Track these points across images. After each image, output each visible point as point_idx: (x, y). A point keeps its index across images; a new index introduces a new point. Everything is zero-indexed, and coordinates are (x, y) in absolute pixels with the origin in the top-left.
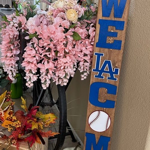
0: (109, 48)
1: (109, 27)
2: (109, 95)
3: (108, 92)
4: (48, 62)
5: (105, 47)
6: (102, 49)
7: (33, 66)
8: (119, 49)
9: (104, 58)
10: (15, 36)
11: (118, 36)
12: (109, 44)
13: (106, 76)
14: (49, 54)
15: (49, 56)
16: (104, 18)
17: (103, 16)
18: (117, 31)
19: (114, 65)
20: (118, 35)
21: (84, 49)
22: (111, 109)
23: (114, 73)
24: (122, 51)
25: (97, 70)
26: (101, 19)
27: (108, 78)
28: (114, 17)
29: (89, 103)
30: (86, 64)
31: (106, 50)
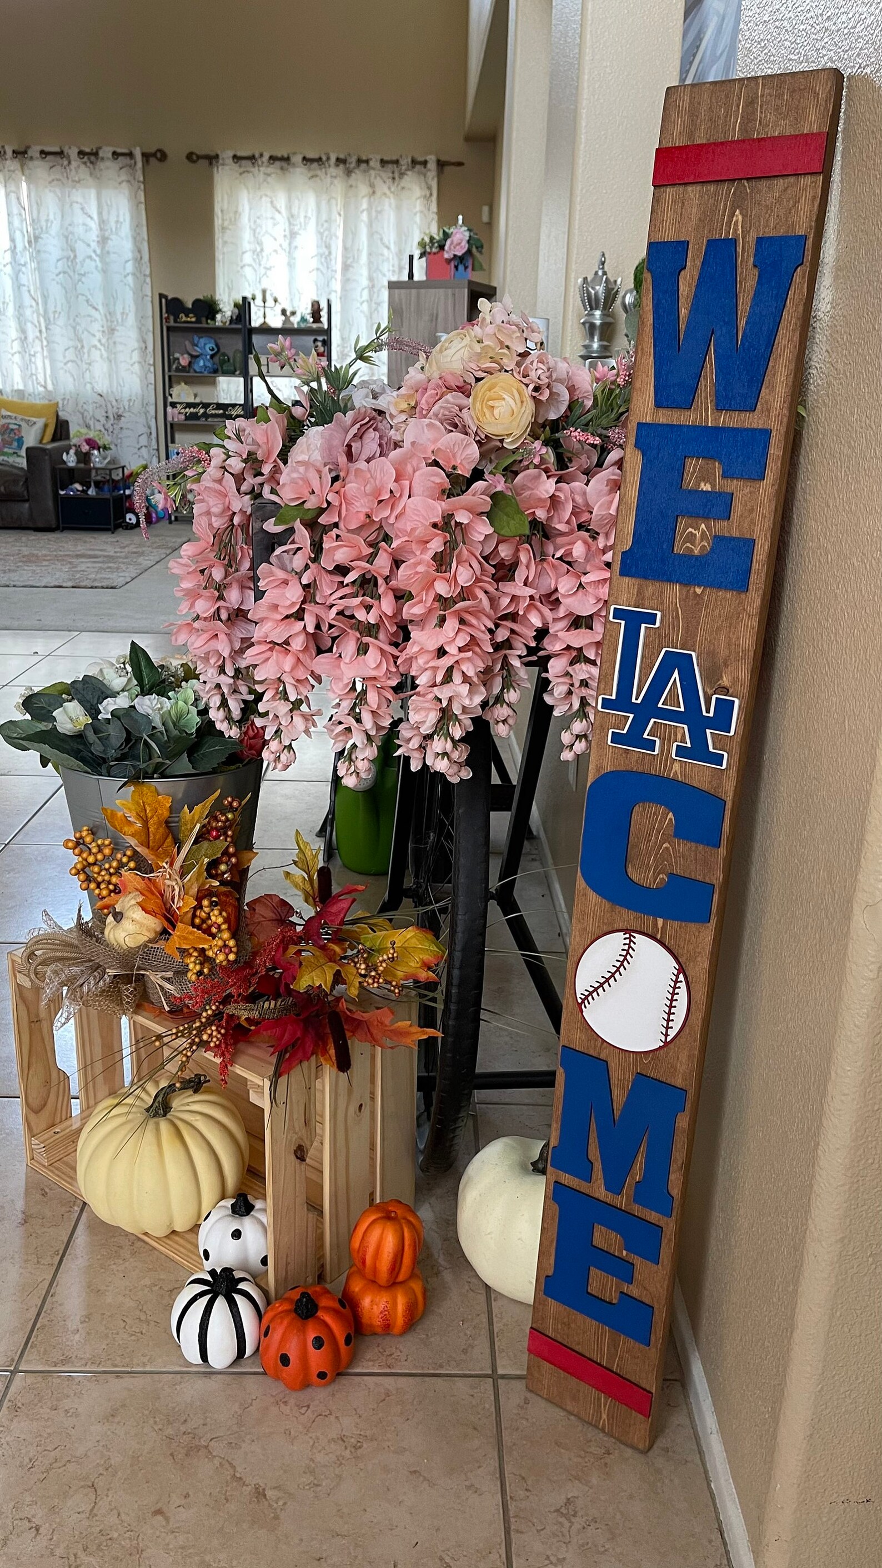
0: (687, 582)
1: (692, 465)
2: (683, 847)
3: (681, 832)
4: (363, 649)
5: (668, 578)
6: (651, 588)
7: (288, 662)
8: (741, 585)
9: (658, 639)
10: (236, 520)
11: (735, 516)
12: (688, 557)
13: (667, 741)
14: (368, 608)
15: (361, 615)
16: (664, 417)
17: (658, 405)
18: (733, 486)
19: (712, 676)
20: (738, 509)
21: (565, 585)
22: (692, 926)
23: (711, 723)
24: (754, 599)
25: (622, 702)
26: (649, 419)
27: (681, 751)
28: (719, 408)
29: (581, 883)
30: (582, 671)
31: (674, 592)
